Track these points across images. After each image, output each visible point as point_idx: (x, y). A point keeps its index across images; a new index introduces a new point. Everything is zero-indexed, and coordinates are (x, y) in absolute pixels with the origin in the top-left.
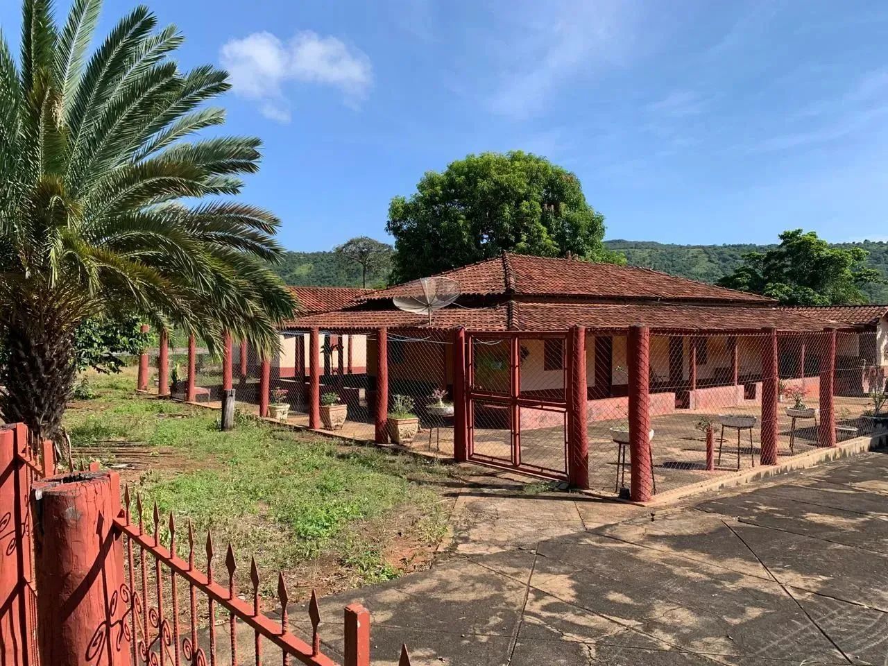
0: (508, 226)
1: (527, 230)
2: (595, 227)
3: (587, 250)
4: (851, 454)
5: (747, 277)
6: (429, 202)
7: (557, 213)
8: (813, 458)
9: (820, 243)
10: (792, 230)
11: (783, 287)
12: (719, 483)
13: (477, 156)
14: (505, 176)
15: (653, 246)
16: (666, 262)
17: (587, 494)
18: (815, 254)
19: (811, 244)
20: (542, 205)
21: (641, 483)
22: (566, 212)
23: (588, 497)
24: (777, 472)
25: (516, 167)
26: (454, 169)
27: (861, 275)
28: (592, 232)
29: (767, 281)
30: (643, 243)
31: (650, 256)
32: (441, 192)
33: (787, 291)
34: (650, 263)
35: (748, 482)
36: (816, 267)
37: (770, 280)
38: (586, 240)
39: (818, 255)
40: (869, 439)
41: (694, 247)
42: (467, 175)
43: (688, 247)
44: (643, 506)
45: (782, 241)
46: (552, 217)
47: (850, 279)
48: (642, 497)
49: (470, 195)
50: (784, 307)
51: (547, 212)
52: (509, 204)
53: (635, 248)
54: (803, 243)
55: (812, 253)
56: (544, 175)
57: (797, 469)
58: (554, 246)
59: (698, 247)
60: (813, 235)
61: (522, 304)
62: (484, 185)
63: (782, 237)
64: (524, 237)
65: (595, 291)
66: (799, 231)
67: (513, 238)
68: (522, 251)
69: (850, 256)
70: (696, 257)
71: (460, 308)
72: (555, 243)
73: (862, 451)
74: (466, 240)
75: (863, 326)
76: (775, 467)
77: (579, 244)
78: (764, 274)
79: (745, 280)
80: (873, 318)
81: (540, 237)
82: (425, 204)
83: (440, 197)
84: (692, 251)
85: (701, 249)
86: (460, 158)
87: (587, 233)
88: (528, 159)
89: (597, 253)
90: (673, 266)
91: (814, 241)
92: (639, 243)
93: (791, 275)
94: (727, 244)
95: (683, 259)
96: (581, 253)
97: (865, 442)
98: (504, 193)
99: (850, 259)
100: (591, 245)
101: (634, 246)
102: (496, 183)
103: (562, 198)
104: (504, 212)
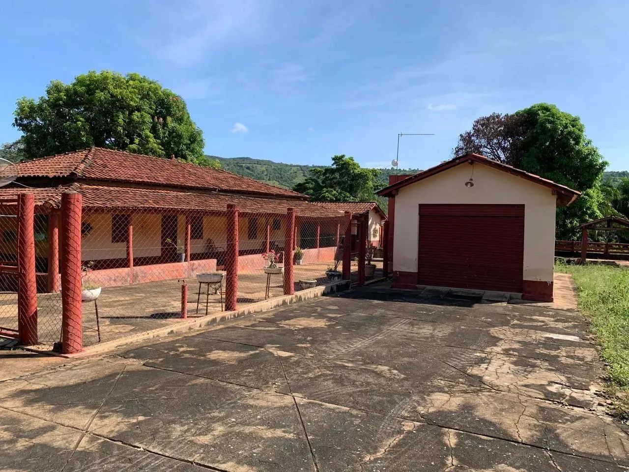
0: (122, 131)
1: (139, 135)
2: (195, 139)
3: (189, 155)
4: (306, 298)
5: (312, 184)
6: (54, 105)
7: (165, 125)
8: (271, 303)
9: (354, 164)
10: (339, 155)
11: (332, 191)
12: (169, 330)
13: (98, 74)
14: (119, 90)
15: (269, 163)
16: (277, 175)
17: (28, 350)
18: (352, 171)
19: (349, 165)
20: (153, 118)
21: (70, 337)
22: (172, 125)
23: (29, 353)
24: (234, 316)
25: (130, 85)
26: (80, 82)
27: (378, 186)
28: (193, 142)
29: (323, 187)
30: (263, 161)
31: (267, 170)
32: (65, 97)
33: (335, 194)
34: (267, 175)
35: (202, 326)
36: (352, 180)
37: (325, 187)
38: (188, 148)
39: (353, 172)
40: (324, 287)
41: (295, 166)
42: (88, 86)
43: (291, 166)
44: (67, 358)
45: (333, 162)
46: (160, 127)
47: (372, 188)
48: (71, 349)
49: (90, 102)
50: (318, 202)
51: (157, 123)
52: (123, 113)
53: (257, 164)
54: (345, 163)
55: (349, 171)
56: (155, 95)
57: (255, 312)
58: (160, 149)
59: (297, 166)
60: (352, 159)
61: (85, 186)
62: (100, 95)
63: (333, 159)
64: (137, 141)
65: (162, 180)
66: (343, 156)
67: (127, 141)
68: (134, 151)
69: (370, 173)
70: (296, 172)
71: (25, 187)
72: (160, 147)
73: (316, 296)
74: (84, 139)
75: (359, 215)
76: (234, 312)
77: (182, 150)
78: (323, 182)
79: (311, 186)
80: (366, 210)
81: (148, 142)
82: (49, 106)
83: (64, 102)
84: (293, 168)
85: (298, 168)
86: (84, 73)
87: (189, 142)
88: (143, 80)
89: (196, 158)
90: (281, 178)
91: (351, 162)
92: (260, 160)
93: (339, 183)
94: (315, 165)
95: (288, 173)
96: (184, 157)
97: (321, 289)
98: (118, 104)
99: (371, 176)
100: (192, 151)
101: (256, 162)
102: (112, 96)
103: (169, 113)
104: (119, 118)
